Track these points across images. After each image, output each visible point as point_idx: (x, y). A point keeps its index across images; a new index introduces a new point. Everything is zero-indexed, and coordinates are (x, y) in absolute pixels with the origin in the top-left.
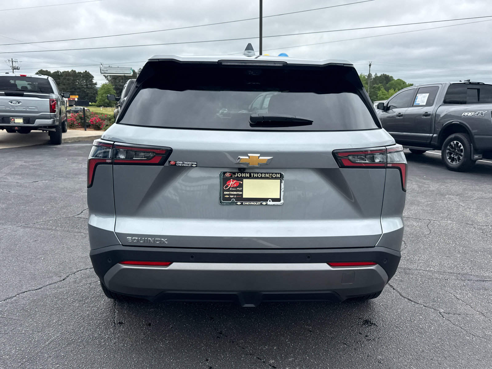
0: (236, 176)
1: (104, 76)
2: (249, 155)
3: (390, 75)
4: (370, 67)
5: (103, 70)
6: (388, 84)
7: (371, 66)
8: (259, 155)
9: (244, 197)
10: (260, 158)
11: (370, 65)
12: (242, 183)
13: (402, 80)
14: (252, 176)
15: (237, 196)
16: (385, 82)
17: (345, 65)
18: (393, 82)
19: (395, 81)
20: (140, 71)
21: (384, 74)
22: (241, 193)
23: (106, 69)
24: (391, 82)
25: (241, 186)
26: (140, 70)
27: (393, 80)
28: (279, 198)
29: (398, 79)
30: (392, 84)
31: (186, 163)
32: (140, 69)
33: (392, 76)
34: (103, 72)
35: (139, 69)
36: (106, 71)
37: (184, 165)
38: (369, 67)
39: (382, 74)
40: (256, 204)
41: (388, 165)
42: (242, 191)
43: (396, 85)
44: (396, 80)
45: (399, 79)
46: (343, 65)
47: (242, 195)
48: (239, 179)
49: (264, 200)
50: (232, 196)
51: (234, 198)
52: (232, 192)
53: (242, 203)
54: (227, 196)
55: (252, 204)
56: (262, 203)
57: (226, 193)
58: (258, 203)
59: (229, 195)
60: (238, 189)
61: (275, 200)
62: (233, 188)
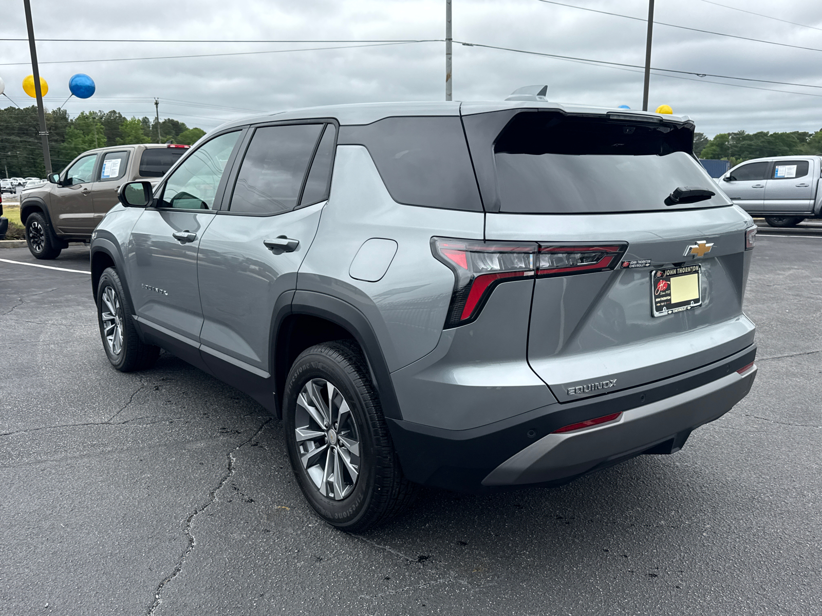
0: (665, 274)
2: (698, 242)
3: (180, 121)
4: (157, 107)
6: (179, 136)
7: (159, 105)
8: (705, 242)
10: (707, 245)
11: (157, 104)
12: (669, 283)
13: (202, 129)
14: (678, 273)
16: (174, 132)
18: (187, 132)
19: (190, 132)
21: (169, 119)
24: (184, 133)
25: (669, 287)
27: (187, 129)
28: (698, 297)
29: (194, 127)
30: (186, 137)
31: (640, 262)
33: (184, 123)
37: (638, 265)
38: (155, 106)
39: (167, 118)
40: (683, 309)
42: (670, 295)
43: (193, 137)
44: (192, 130)
45: (196, 128)
47: (670, 300)
48: (668, 278)
49: (688, 303)
50: (663, 304)
51: (664, 306)
52: (662, 297)
53: (672, 311)
54: (659, 304)
55: (680, 310)
56: (687, 307)
57: (658, 300)
58: (685, 307)
59: (660, 302)
60: (667, 292)
61: (696, 301)
62: (663, 291)
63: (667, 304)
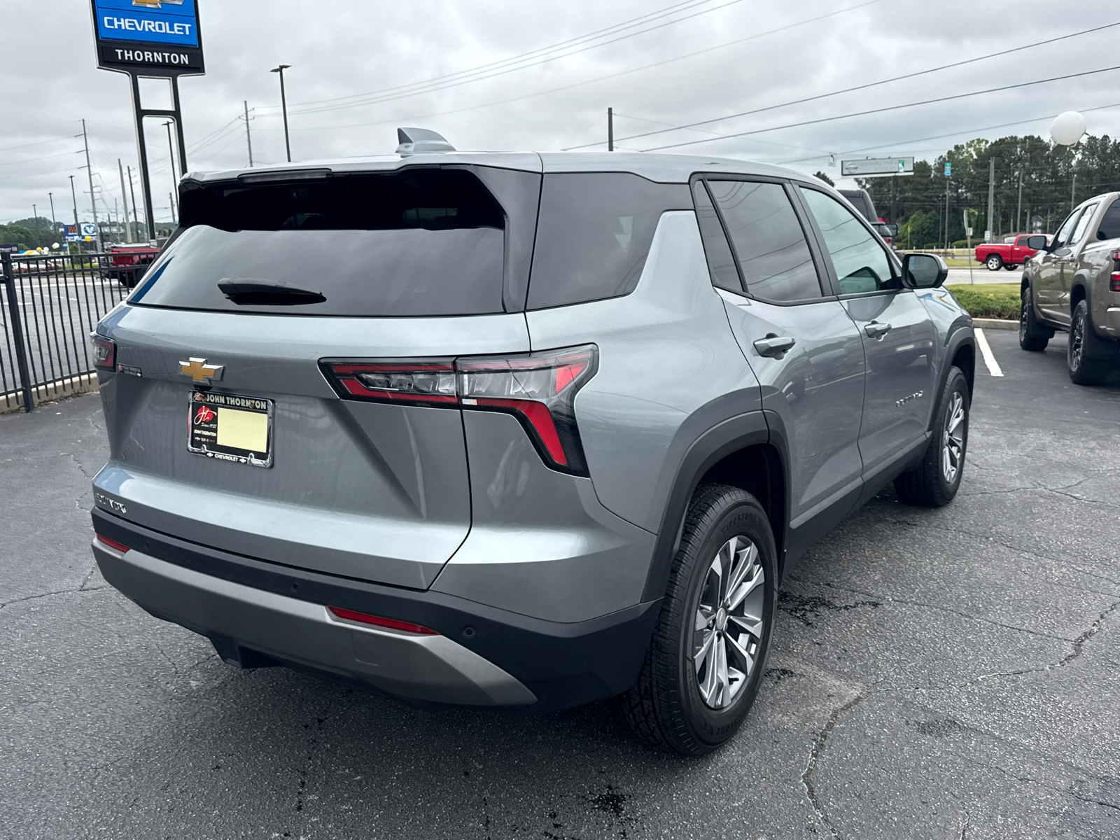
0: (208, 400)
1: (856, 180)
2: (191, 359)
5: (847, 169)
8: (202, 360)
9: (219, 443)
10: (206, 366)
12: (216, 413)
14: (228, 403)
15: (211, 441)
17: (443, 167)
20: (938, 164)
22: (214, 435)
23: (854, 164)
25: (214, 420)
26: (939, 159)
28: (265, 451)
31: (131, 369)
32: (941, 156)
34: (848, 173)
35: (938, 157)
36: (854, 171)
37: (131, 373)
40: (231, 459)
41: (465, 402)
42: (215, 430)
46: (438, 167)
47: (215, 438)
48: (214, 407)
49: (245, 453)
50: (204, 440)
51: (205, 443)
52: (204, 430)
53: (214, 454)
54: (198, 438)
55: (227, 458)
56: (239, 458)
57: (196, 431)
58: (235, 458)
59: (200, 436)
60: (211, 425)
61: (259, 455)
62: (205, 423)
63: (210, 442)
